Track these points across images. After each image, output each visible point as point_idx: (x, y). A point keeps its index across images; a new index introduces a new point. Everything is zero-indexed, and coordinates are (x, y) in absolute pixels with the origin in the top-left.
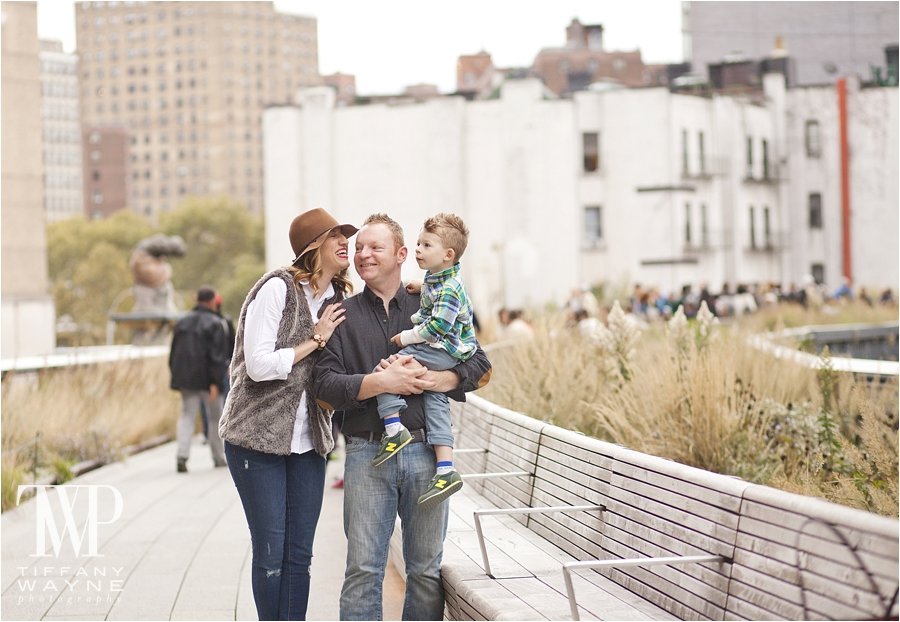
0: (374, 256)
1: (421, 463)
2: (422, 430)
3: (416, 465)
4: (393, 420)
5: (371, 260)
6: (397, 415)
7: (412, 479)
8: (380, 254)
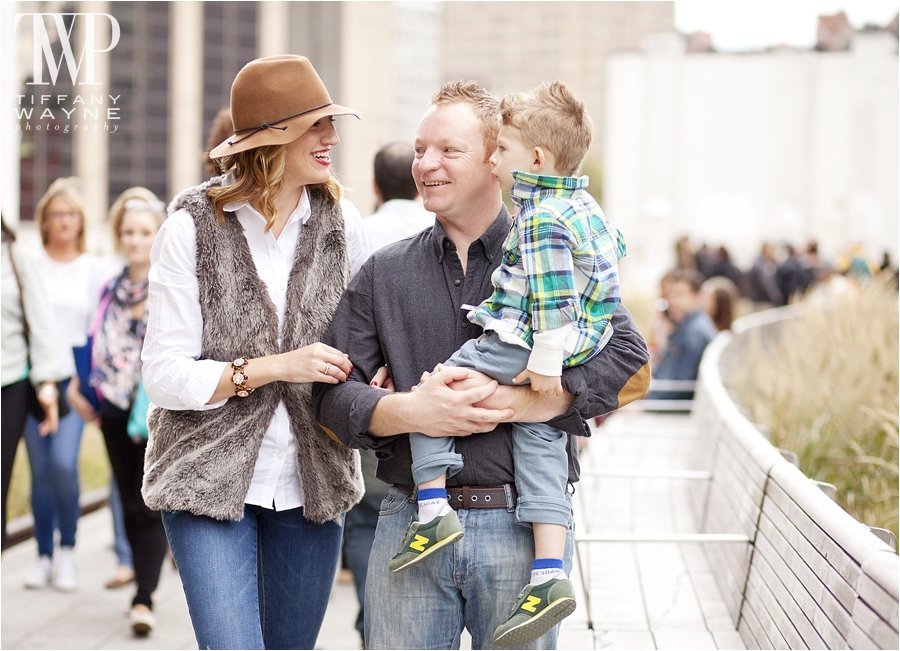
0: (445, 167)
1: (499, 548)
2: (507, 488)
3: (489, 551)
4: (430, 494)
5: (440, 175)
6: (440, 483)
7: (481, 576)
8: (457, 164)
